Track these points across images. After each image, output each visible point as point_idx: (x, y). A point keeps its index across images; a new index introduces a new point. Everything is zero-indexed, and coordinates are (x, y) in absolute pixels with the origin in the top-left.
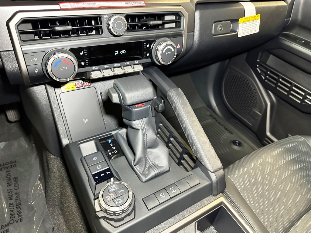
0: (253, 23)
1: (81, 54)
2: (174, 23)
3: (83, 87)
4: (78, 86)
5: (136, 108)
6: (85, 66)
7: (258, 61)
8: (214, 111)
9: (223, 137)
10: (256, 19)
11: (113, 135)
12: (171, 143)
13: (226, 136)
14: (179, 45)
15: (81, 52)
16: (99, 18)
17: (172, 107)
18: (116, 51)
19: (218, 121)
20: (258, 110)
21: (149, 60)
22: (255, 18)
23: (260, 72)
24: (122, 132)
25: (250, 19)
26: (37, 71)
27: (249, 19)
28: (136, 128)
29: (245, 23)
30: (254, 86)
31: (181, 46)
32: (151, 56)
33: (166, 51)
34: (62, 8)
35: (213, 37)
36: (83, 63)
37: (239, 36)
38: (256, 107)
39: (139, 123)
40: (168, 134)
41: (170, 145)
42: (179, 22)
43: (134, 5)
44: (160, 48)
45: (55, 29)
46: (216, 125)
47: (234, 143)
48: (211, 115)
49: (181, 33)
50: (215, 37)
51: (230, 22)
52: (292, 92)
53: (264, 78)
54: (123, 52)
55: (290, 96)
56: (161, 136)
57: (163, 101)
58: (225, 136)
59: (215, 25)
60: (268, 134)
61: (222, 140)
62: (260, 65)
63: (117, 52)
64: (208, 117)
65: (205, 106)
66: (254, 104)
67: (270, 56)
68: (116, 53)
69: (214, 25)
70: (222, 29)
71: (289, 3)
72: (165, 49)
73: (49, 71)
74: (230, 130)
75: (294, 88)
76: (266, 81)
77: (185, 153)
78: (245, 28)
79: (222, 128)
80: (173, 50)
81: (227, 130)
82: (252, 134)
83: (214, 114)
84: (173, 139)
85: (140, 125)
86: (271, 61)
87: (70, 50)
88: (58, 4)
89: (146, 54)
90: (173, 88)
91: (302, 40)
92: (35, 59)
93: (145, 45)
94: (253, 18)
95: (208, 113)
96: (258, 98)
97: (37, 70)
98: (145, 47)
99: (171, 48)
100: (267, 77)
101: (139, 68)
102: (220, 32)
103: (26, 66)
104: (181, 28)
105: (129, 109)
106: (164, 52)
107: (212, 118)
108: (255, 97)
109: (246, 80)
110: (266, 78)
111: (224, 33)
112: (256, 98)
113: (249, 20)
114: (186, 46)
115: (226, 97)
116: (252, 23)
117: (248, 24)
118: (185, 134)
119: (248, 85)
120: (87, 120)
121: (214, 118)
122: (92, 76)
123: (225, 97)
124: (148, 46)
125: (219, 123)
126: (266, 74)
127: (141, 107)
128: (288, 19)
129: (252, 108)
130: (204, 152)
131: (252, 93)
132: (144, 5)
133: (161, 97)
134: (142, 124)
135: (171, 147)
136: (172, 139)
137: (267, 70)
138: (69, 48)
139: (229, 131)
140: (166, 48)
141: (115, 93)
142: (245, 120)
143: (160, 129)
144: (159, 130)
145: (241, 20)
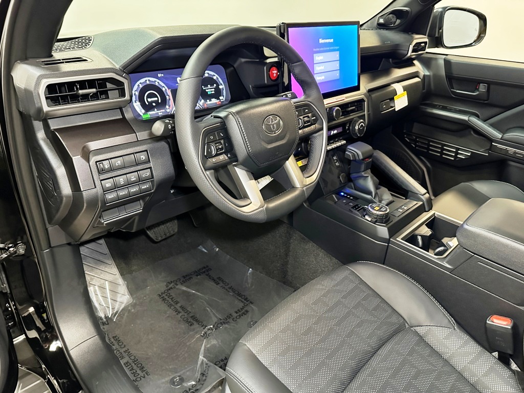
0: (403, 98)
7: (404, 131)
23: (408, 141)
28: (366, 176)
29: (398, 99)
33: (360, 127)
37: (396, 110)
50: (383, 113)
51: (389, 100)
52: (444, 151)
53: (414, 146)
55: (443, 156)
62: (407, 134)
67: (414, 124)
69: (380, 104)
70: (386, 107)
71: (422, 78)
75: (445, 147)
76: (417, 148)
78: (399, 103)
80: (364, 125)
86: (417, 128)
91: (440, 106)
94: (403, 95)
99: (362, 124)
100: (417, 144)
102: (385, 109)
110: (416, 146)
111: (387, 109)
113: (400, 97)
117: (400, 100)
126: (415, 142)
128: (424, 91)
132: (345, 98)
137: (416, 137)
140: (360, 125)
145: (395, 98)
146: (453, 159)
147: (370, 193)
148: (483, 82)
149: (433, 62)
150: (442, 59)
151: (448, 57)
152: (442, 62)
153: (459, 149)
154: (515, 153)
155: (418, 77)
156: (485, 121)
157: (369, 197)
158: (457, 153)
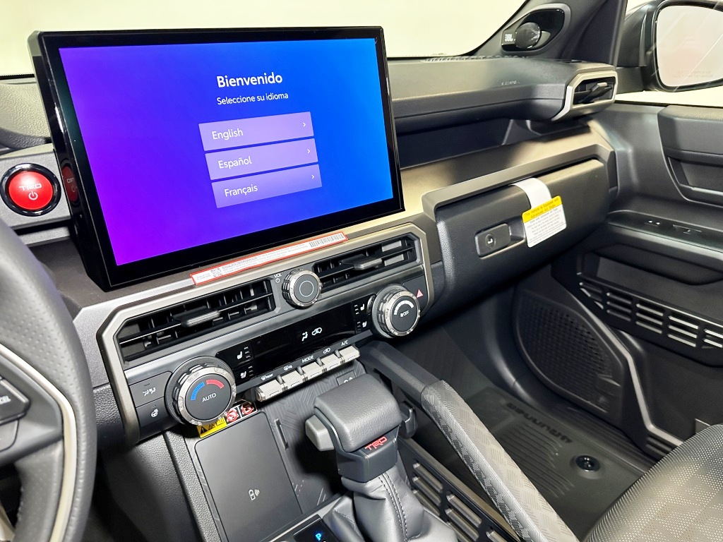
0: (550, 214)
1: (239, 357)
2: (402, 255)
3: (239, 417)
4: (231, 418)
5: (368, 452)
6: (247, 379)
7: (578, 274)
8: (514, 393)
9: (553, 454)
10: (554, 206)
11: (322, 520)
12: (450, 506)
13: (558, 450)
14: (419, 292)
15: (239, 354)
16: (264, 282)
17: (440, 427)
18: (304, 334)
19: (529, 417)
20: (611, 377)
21: (369, 333)
22: (551, 205)
23: (589, 295)
24: (342, 508)
25: (543, 209)
26: (154, 415)
27: (540, 210)
28: (375, 497)
29: (535, 219)
30: (585, 326)
31: (424, 292)
32: (371, 326)
33: (400, 312)
34: (198, 281)
35: (481, 260)
36: (243, 375)
37: (530, 245)
38: (603, 369)
39: (381, 484)
40: (439, 487)
41: (449, 512)
42: (411, 250)
43: (325, 244)
44: (388, 307)
45: (188, 324)
46: (528, 426)
47: (581, 463)
48: (510, 406)
49: (420, 268)
50: (484, 260)
51: (505, 224)
52: (671, 327)
53: (602, 307)
54: (317, 331)
55: (670, 336)
56: (421, 492)
57: (411, 411)
58: (556, 450)
59: (479, 239)
60: (651, 427)
61: (551, 461)
62: (586, 281)
63: (307, 335)
64: (506, 412)
65: (491, 385)
66: (598, 363)
67: (599, 261)
68: (304, 338)
69: (476, 238)
70: (495, 242)
71: (606, 160)
72: (397, 308)
73: (181, 409)
74: (563, 434)
75: (672, 318)
76: (608, 311)
77: (489, 528)
78: (538, 227)
79: (544, 431)
80: (412, 306)
81: (556, 433)
82: (613, 433)
83: (515, 399)
84: (453, 497)
85: (385, 489)
86: (606, 269)
87: (217, 356)
88: (191, 277)
89: (361, 324)
90: (430, 385)
92: (151, 390)
93: (356, 308)
94: (549, 206)
95: (503, 402)
96: (601, 349)
97: (156, 411)
98: (357, 311)
99: (407, 302)
100: (608, 303)
101: (351, 353)
102: (492, 249)
103: (135, 408)
104: (418, 260)
105: (356, 458)
106: (395, 314)
107: (514, 411)
108: (594, 349)
109: (565, 316)
110: (607, 307)
111: (500, 247)
112: (598, 350)
113: (542, 212)
114: (435, 290)
115: (531, 358)
116: (548, 216)
117: (541, 219)
118: (471, 470)
119: (571, 326)
120: (257, 492)
121: (520, 411)
122: (262, 395)
123: (529, 358)
124: (362, 308)
125: (534, 421)
126: (604, 299)
127: (379, 447)
128: (615, 188)
129: (596, 373)
130: (536, 523)
131: (586, 341)
132: (344, 238)
133: (405, 402)
134: (386, 485)
135: (452, 518)
136: (451, 498)
137: (605, 290)
138: (215, 352)
139: (560, 437)
140: (399, 305)
141: (322, 428)
142: (589, 402)
143: (417, 476)
144: (416, 479)
145: (525, 216)
146: (694, 345)
149: (634, 122)
150: (654, 114)
152: (653, 122)
155: (596, 157)
158: (703, 335)
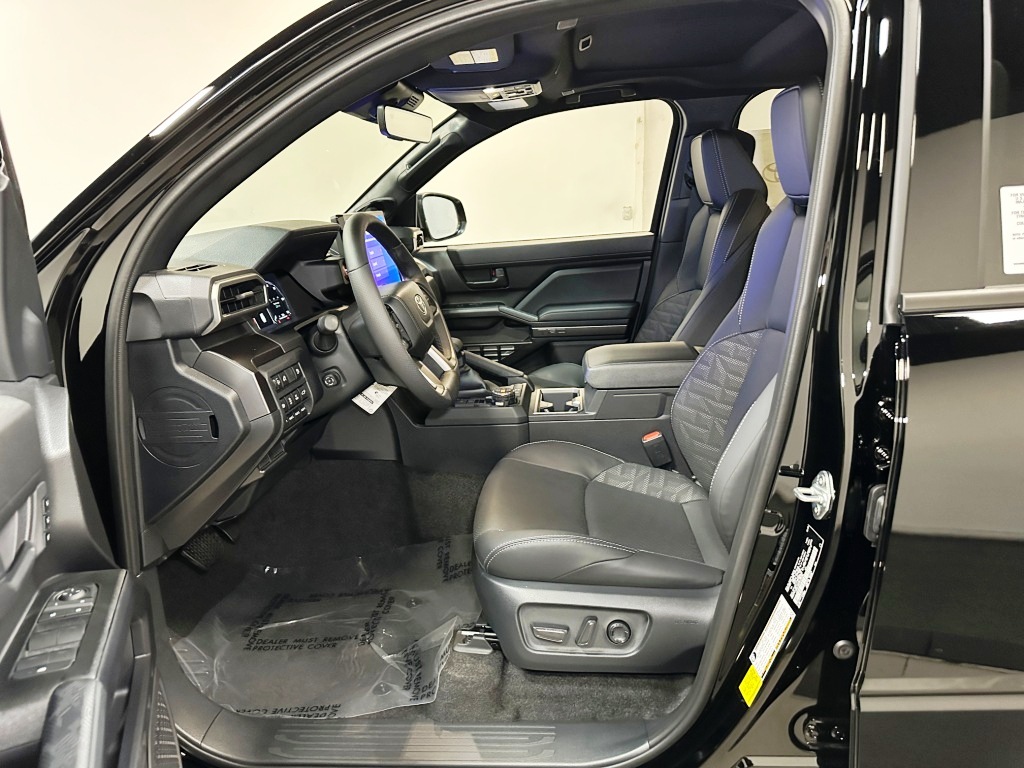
147: (480, 387)
148: (499, 267)
149: (436, 257)
150: (444, 251)
151: (449, 248)
152: (444, 255)
153: (499, 347)
154: (557, 331)
156: (514, 307)
157: (482, 390)
158: (499, 352)
